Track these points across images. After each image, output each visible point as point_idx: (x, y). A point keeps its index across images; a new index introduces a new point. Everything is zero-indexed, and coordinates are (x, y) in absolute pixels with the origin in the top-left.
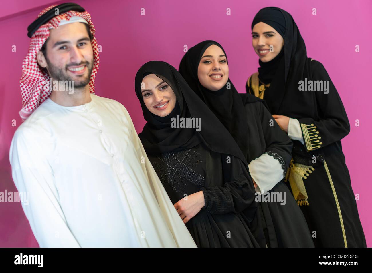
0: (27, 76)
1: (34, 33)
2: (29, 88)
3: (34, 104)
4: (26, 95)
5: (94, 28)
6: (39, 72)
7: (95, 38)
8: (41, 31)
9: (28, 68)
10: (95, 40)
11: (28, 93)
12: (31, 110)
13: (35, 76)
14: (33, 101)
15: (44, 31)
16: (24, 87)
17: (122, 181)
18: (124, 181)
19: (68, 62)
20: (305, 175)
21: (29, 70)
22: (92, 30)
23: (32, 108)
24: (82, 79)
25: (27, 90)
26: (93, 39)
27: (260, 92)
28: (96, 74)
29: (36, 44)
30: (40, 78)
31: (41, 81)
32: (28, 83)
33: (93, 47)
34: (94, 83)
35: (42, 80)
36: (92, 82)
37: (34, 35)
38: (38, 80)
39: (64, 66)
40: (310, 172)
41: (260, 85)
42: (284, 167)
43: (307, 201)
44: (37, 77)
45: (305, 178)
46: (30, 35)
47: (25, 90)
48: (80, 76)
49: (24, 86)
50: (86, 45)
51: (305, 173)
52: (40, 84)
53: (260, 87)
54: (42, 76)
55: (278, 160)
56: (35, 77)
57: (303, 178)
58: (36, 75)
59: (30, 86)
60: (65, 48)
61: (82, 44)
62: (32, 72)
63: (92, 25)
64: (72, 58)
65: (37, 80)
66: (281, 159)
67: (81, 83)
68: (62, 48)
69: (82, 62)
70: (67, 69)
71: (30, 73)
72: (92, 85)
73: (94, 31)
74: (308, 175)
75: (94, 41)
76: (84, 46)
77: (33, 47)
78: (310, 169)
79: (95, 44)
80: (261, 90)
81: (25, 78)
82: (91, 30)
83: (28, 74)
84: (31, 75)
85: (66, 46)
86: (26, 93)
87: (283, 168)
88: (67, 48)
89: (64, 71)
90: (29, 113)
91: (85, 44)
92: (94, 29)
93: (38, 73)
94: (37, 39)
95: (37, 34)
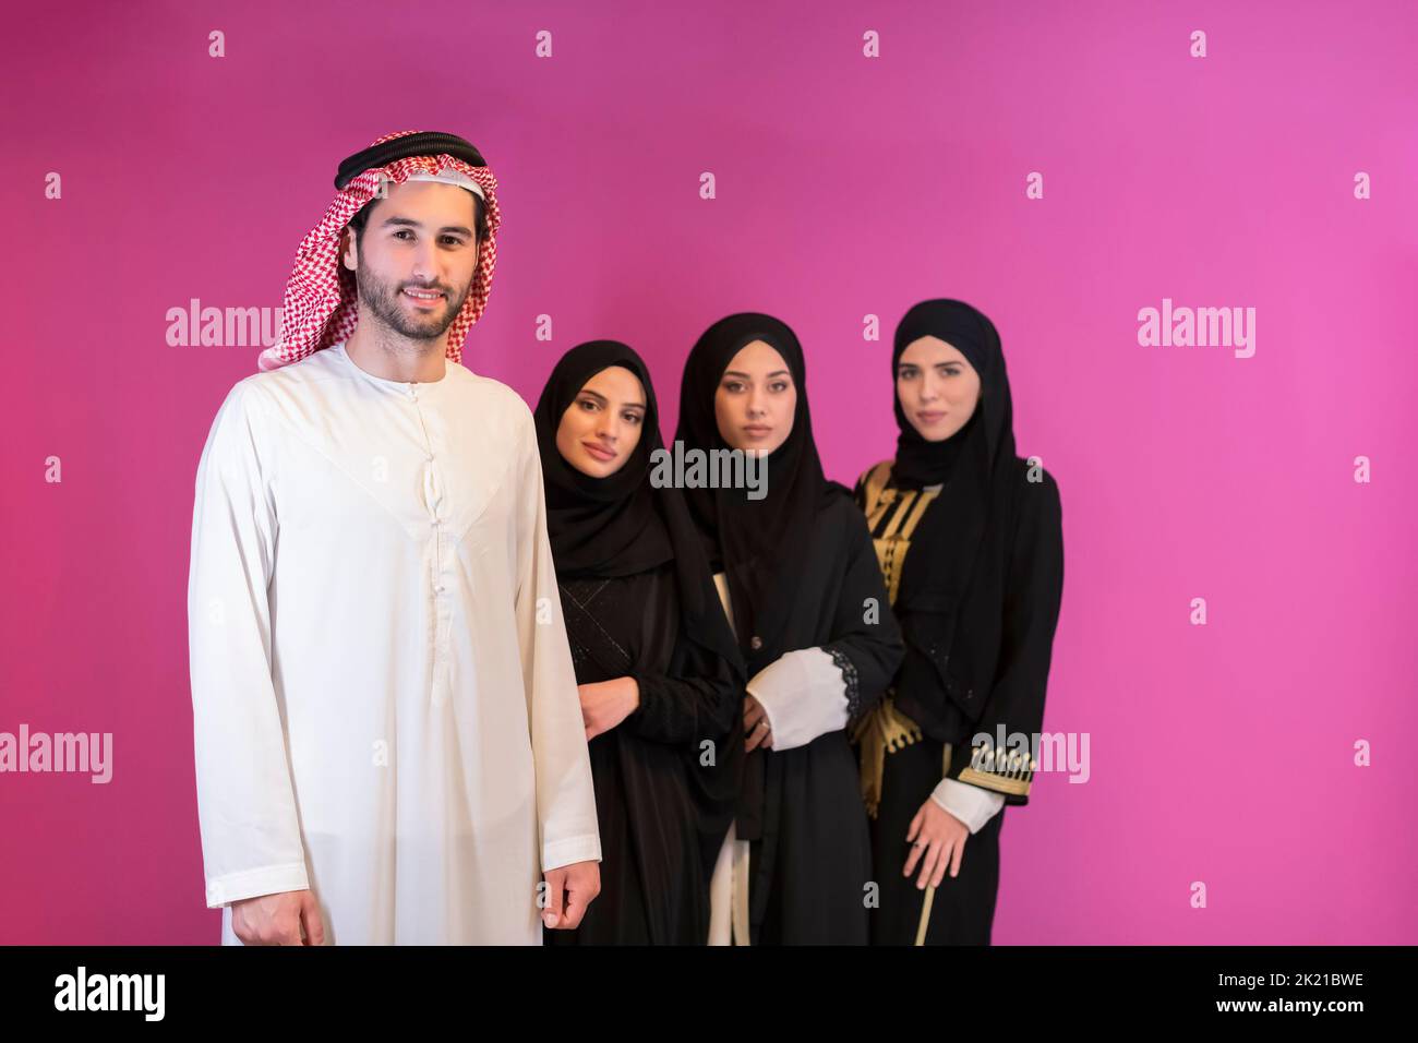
0: (303, 277)
1: (349, 182)
2: (303, 305)
3: (299, 346)
4: (291, 318)
5: (498, 214)
6: (334, 278)
7: (493, 240)
8: (364, 181)
9: (309, 259)
10: (492, 245)
11: (297, 315)
12: (288, 359)
13: (319, 282)
14: (298, 339)
15: (369, 182)
16: (291, 299)
17: (437, 588)
18: (443, 589)
19: (406, 276)
20: (894, 743)
21: (311, 264)
22: (492, 218)
23: (291, 355)
24: (427, 320)
25: (297, 308)
26: (487, 238)
27: (879, 504)
28: (471, 325)
29: (341, 208)
30: (330, 291)
31: (330, 301)
32: (300, 292)
33: (481, 259)
34: (461, 345)
35: (333, 298)
36: (458, 343)
37: (347, 186)
38: (325, 296)
39: (394, 283)
40: (910, 740)
41: (887, 487)
42: (851, 693)
43: (875, 808)
44: (325, 286)
45: (892, 749)
46: (338, 183)
47: (293, 307)
48: (425, 312)
49: (293, 297)
50: (459, 245)
51: (895, 737)
52: (325, 307)
53: (886, 493)
54: (335, 290)
55: (841, 671)
56: (319, 287)
57: (887, 748)
58: (325, 281)
59: (305, 302)
60: (408, 236)
61: (450, 240)
62: (318, 270)
63: (494, 206)
64: (417, 265)
65: (322, 294)
66: (852, 671)
67: (421, 327)
68: (401, 235)
69: (435, 284)
70: (400, 290)
71: (312, 272)
72: (456, 347)
73: (497, 221)
74: (901, 744)
75: (489, 244)
76: (455, 245)
77: (333, 212)
78: (913, 734)
79: (490, 255)
80: (883, 501)
81: (297, 278)
82: (488, 217)
83: (306, 272)
84: (313, 277)
85: (411, 232)
86: (293, 314)
87: (847, 694)
88: (413, 238)
89: (391, 293)
90: (279, 363)
91: (460, 242)
92: (498, 218)
93: (330, 280)
94: (346, 198)
95: (354, 184)
